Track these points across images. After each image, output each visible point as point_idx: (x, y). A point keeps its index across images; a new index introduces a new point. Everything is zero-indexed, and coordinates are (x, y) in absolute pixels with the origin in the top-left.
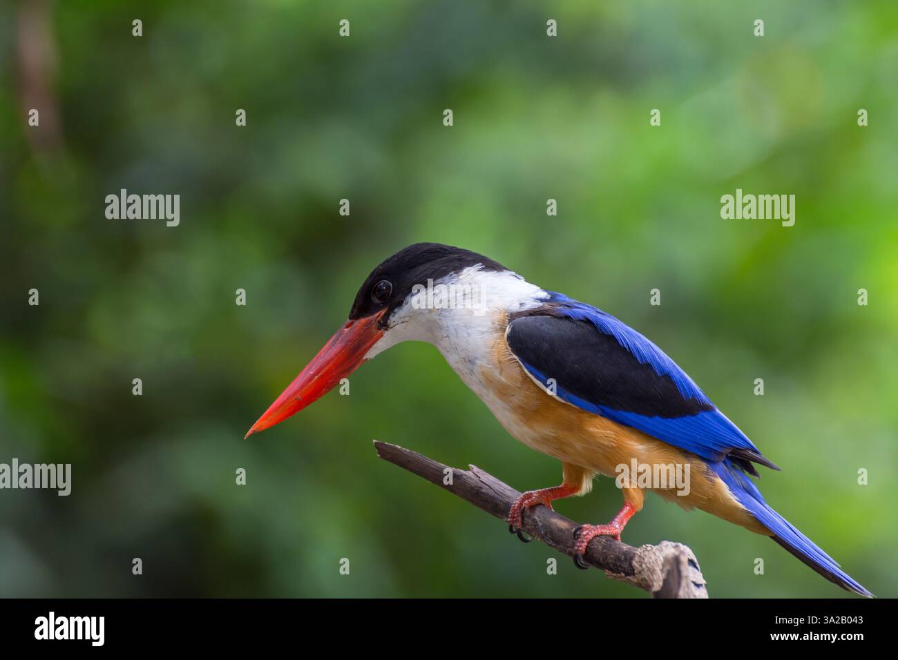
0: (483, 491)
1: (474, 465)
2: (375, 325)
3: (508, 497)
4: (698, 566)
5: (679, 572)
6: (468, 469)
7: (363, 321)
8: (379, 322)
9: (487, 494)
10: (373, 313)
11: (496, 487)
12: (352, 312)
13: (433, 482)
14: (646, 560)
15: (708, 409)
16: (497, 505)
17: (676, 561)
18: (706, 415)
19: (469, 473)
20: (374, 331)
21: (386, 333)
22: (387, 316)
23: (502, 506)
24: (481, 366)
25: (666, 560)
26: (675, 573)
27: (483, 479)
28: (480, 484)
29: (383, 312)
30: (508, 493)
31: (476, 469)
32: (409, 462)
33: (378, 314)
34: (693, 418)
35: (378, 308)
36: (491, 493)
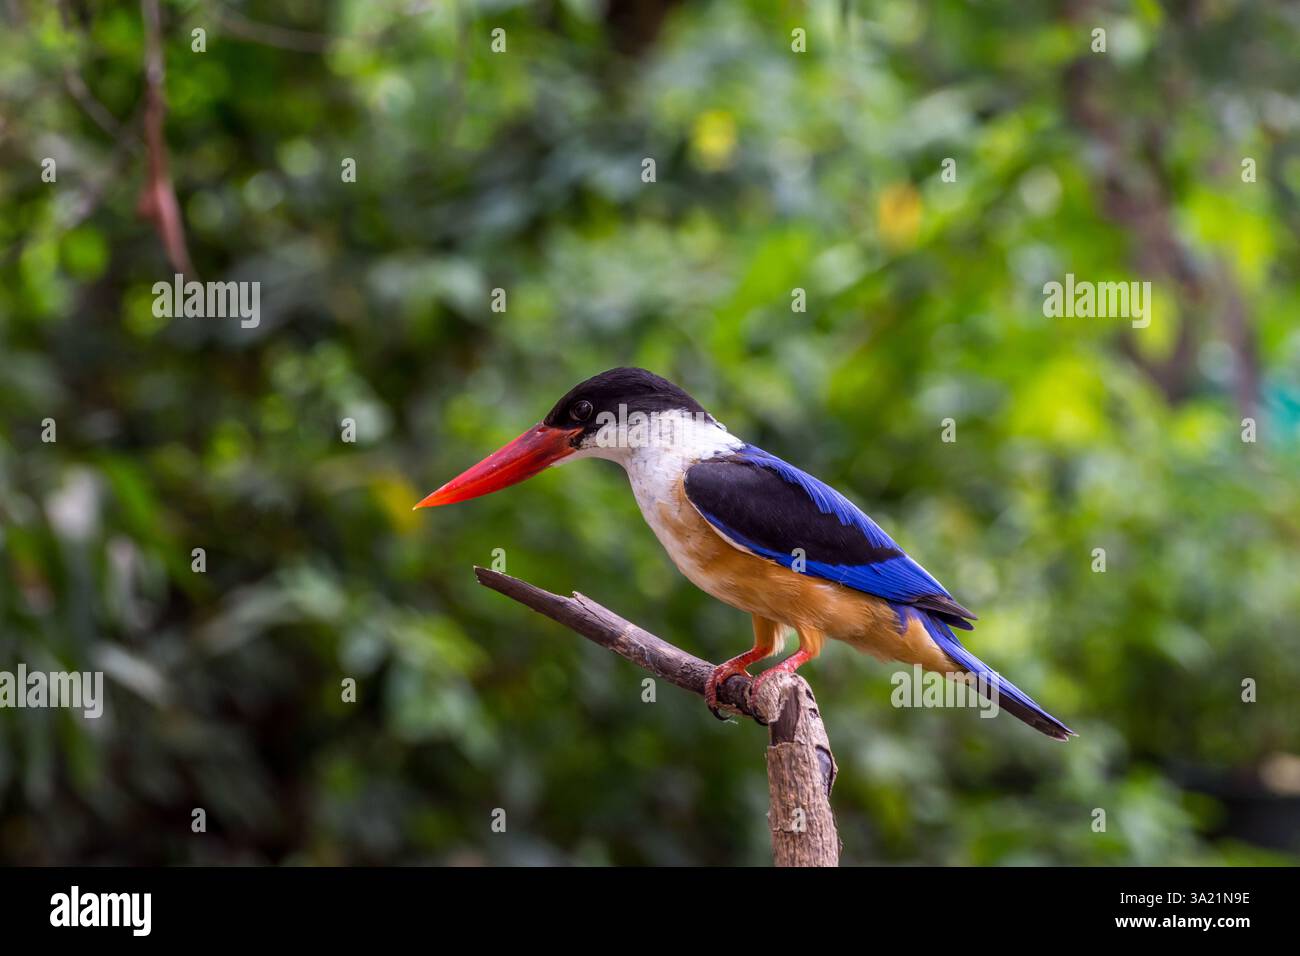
0: (587, 618)
1: (579, 591)
2: (567, 441)
3: (613, 625)
4: (813, 696)
5: (798, 702)
6: (572, 596)
7: (556, 431)
8: (572, 440)
9: (592, 623)
10: (568, 428)
11: (601, 615)
12: (548, 417)
13: (537, 611)
14: (760, 690)
15: (895, 554)
16: (602, 633)
17: (795, 691)
18: (895, 562)
19: (572, 600)
20: (565, 446)
21: (577, 452)
22: (580, 437)
23: (608, 634)
24: (659, 503)
25: (784, 691)
26: (794, 704)
27: (588, 606)
28: (586, 612)
29: (578, 431)
30: (614, 621)
31: (580, 596)
32: (511, 588)
33: (572, 431)
34: (882, 565)
35: (575, 425)
36: (597, 621)
